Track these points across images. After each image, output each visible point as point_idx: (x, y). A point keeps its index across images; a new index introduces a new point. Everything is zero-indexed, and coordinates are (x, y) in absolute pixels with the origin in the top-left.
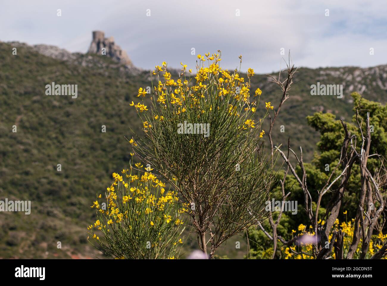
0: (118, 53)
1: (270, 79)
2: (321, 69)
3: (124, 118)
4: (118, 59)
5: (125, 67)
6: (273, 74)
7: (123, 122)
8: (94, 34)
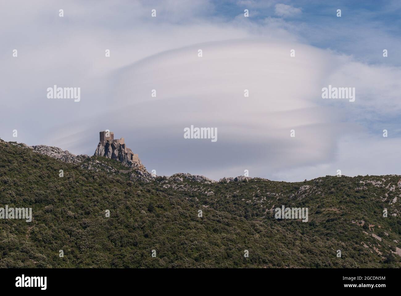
0: (129, 157)
1: (302, 188)
2: (360, 177)
3: (148, 232)
4: (130, 163)
5: (137, 173)
6: (305, 183)
7: (146, 236)
8: (102, 134)
